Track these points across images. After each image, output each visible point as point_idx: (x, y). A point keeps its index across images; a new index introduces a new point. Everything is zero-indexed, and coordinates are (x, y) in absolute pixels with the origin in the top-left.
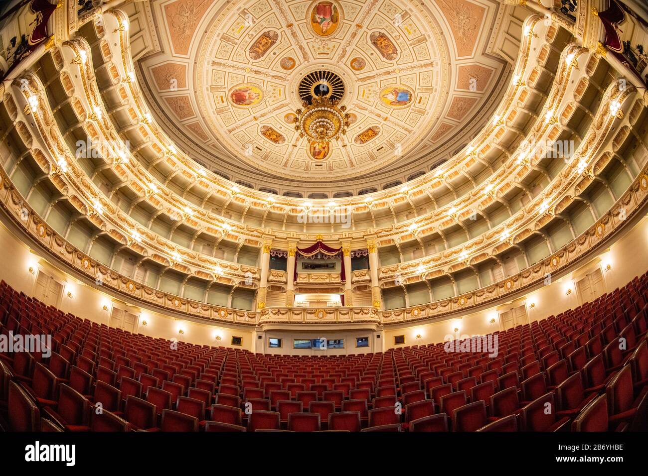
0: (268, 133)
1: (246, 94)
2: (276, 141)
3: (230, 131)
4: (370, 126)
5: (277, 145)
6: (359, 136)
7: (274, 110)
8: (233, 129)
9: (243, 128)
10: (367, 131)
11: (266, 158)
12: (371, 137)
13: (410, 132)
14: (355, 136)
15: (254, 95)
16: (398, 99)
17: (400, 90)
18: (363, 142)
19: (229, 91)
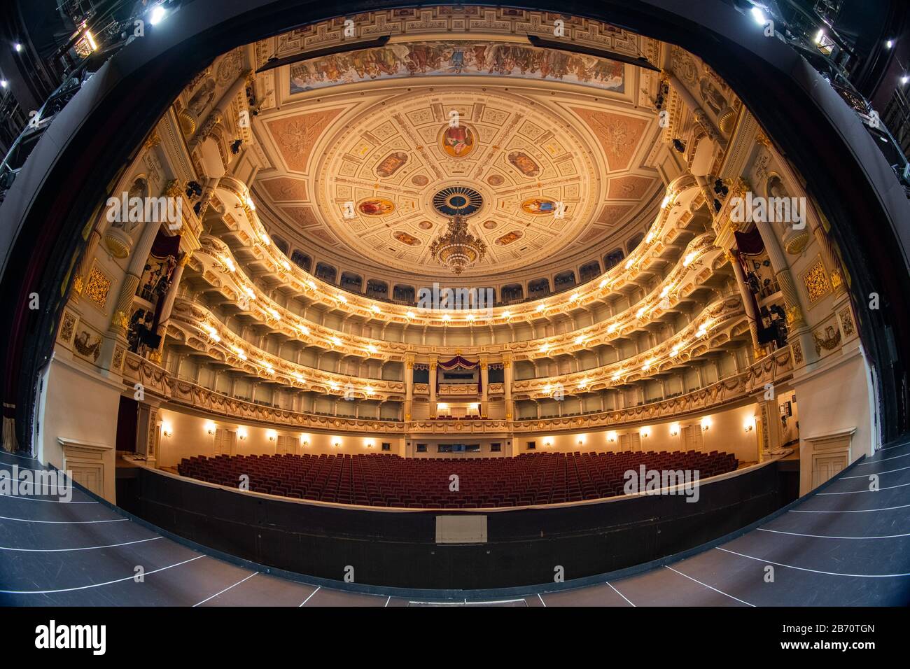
0: (402, 237)
1: (377, 206)
2: (410, 243)
3: (360, 236)
4: (512, 231)
5: (412, 246)
6: (500, 239)
7: (408, 218)
8: (364, 234)
9: (375, 233)
10: (509, 234)
11: (400, 257)
12: (512, 240)
13: (556, 235)
14: (496, 239)
15: (385, 207)
16: (541, 208)
17: (542, 201)
18: (504, 244)
19: (357, 203)
